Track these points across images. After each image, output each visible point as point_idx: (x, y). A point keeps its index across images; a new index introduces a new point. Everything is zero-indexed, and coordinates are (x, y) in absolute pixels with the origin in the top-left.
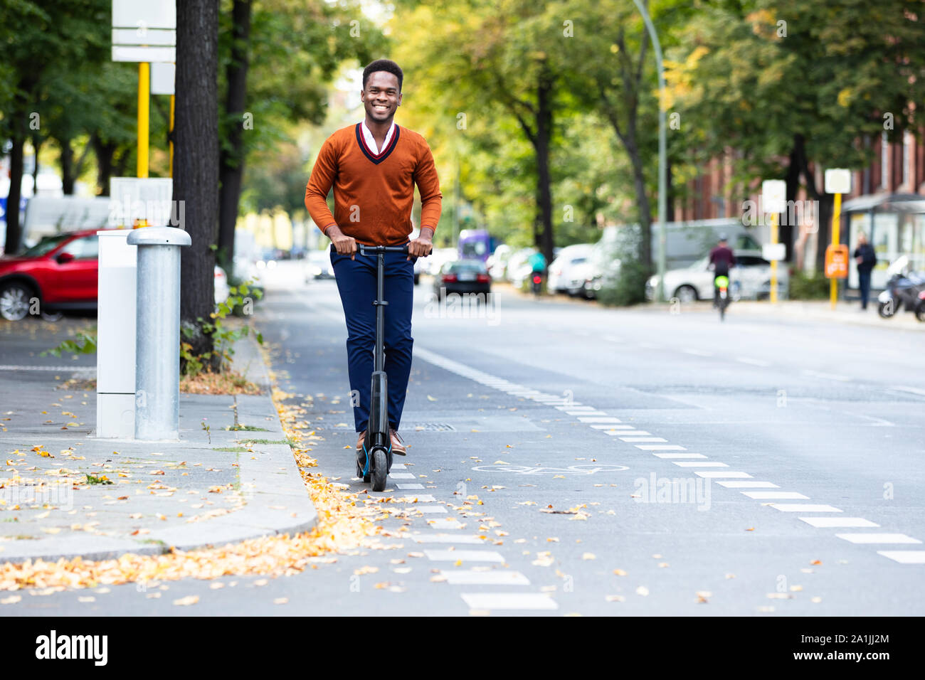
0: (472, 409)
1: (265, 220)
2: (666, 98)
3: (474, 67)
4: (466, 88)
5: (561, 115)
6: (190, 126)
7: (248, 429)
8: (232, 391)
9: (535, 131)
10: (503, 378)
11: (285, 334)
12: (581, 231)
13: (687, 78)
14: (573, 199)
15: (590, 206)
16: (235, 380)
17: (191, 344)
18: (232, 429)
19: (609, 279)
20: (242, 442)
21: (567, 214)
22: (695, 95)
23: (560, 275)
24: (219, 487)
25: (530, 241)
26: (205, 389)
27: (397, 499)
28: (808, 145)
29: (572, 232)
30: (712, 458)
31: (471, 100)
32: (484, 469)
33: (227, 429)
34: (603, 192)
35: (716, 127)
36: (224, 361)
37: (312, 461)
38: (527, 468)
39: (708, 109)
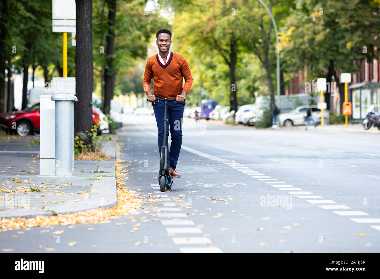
0: (192, 164)
1: (126, 97)
2: (279, 48)
3: (205, 36)
4: (203, 44)
5: (239, 54)
6: (82, 57)
7: (101, 172)
8: (99, 159)
9: (229, 60)
10: (209, 154)
11: (129, 140)
12: (248, 100)
13: (287, 39)
14: (245, 87)
15: (252, 90)
16: (100, 155)
17: (83, 141)
18: (95, 172)
19: (258, 118)
20: (97, 176)
21: (242, 93)
22: (291, 45)
23: (240, 116)
24: (82, 192)
25: (228, 103)
26: (89, 158)
27: (153, 196)
28: (335, 63)
29: (245, 100)
31: (204, 49)
32: (190, 185)
33: (93, 172)
34: (257, 84)
35: (300, 58)
36: (97, 148)
37: (124, 183)
38: (207, 185)
39: (295, 51)
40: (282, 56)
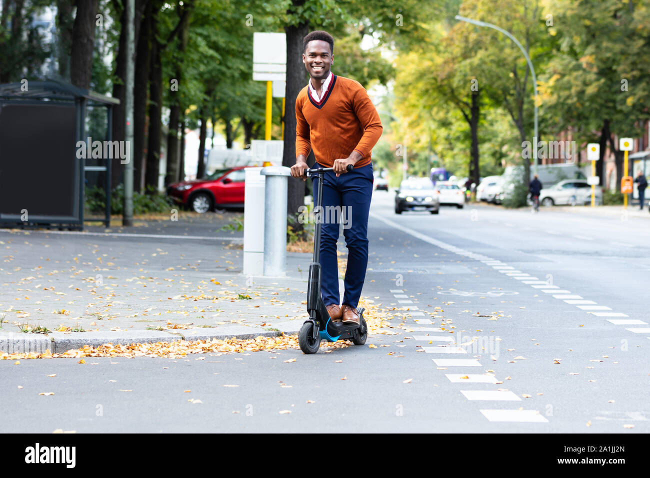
0: (438, 261)
2: (538, 100)
3: (439, 84)
4: (435, 95)
5: (483, 108)
9: (470, 117)
10: (454, 245)
12: (493, 169)
13: (549, 91)
14: (490, 152)
15: (499, 156)
17: (292, 226)
19: (508, 194)
21: (486, 160)
22: (553, 99)
23: (483, 191)
25: (467, 174)
26: (299, 250)
27: (398, 308)
28: (611, 125)
29: (489, 169)
30: (562, 288)
31: (437, 100)
32: (443, 293)
34: (505, 149)
35: (563, 116)
38: (466, 293)
39: (560, 107)
40: (541, 113)
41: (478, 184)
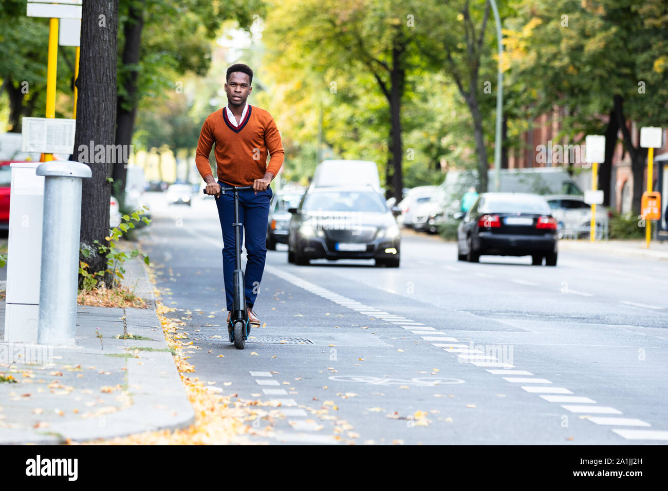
0: (329, 326)
1: (153, 157)
2: (504, 61)
3: (338, 30)
4: (331, 49)
5: (411, 73)
7: (135, 338)
8: (121, 305)
9: (389, 86)
11: (168, 256)
12: (425, 174)
13: (523, 45)
14: (420, 146)
15: (435, 153)
16: (125, 295)
17: (88, 263)
18: (122, 338)
19: (450, 216)
20: (130, 349)
21: (413, 158)
22: (528, 60)
23: (408, 211)
24: (111, 388)
26: (98, 302)
27: (263, 402)
28: (625, 104)
29: (419, 175)
30: (537, 375)
31: (335, 57)
32: (339, 378)
33: (118, 338)
34: (446, 141)
35: (546, 88)
36: (116, 278)
37: (191, 367)
38: (377, 379)
39: (540, 72)
40: (509, 81)
41: (400, 198)
